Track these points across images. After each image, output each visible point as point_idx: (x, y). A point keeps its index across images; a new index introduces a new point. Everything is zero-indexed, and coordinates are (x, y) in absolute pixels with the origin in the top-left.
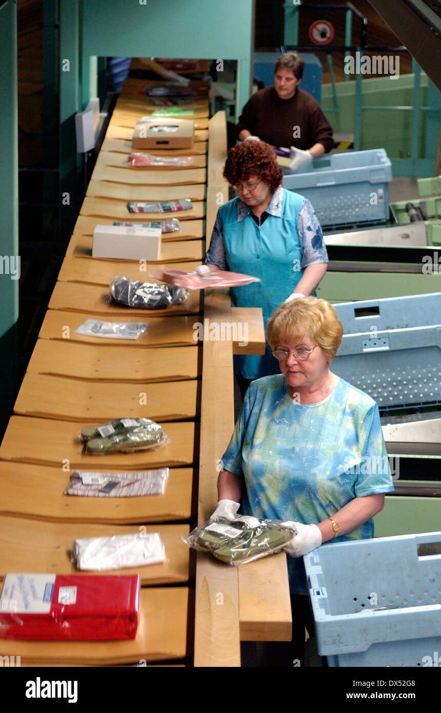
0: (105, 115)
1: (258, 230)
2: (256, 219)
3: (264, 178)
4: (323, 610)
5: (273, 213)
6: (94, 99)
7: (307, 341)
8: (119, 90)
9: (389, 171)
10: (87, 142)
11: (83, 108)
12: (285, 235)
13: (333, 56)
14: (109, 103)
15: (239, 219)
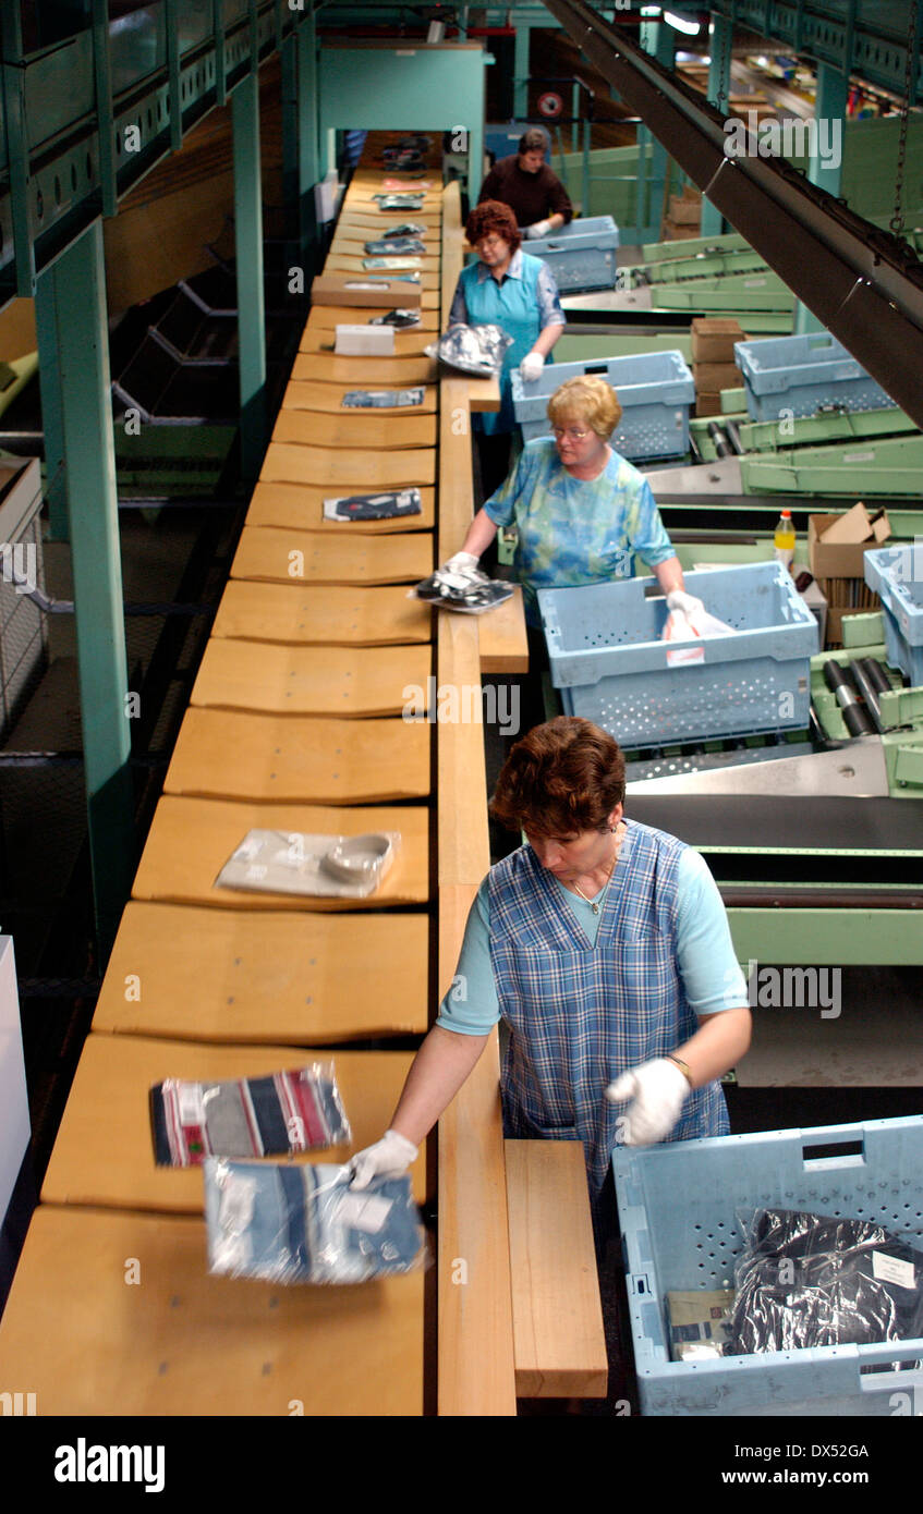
0: (343, 186)
1: (498, 292)
2: (496, 281)
3: (504, 236)
4: (557, 648)
5: (513, 275)
6: (333, 171)
7: (582, 425)
8: (355, 163)
9: (616, 237)
10: (327, 213)
11: (322, 179)
12: (525, 296)
13: (562, 129)
14: (347, 174)
15: (480, 282)
